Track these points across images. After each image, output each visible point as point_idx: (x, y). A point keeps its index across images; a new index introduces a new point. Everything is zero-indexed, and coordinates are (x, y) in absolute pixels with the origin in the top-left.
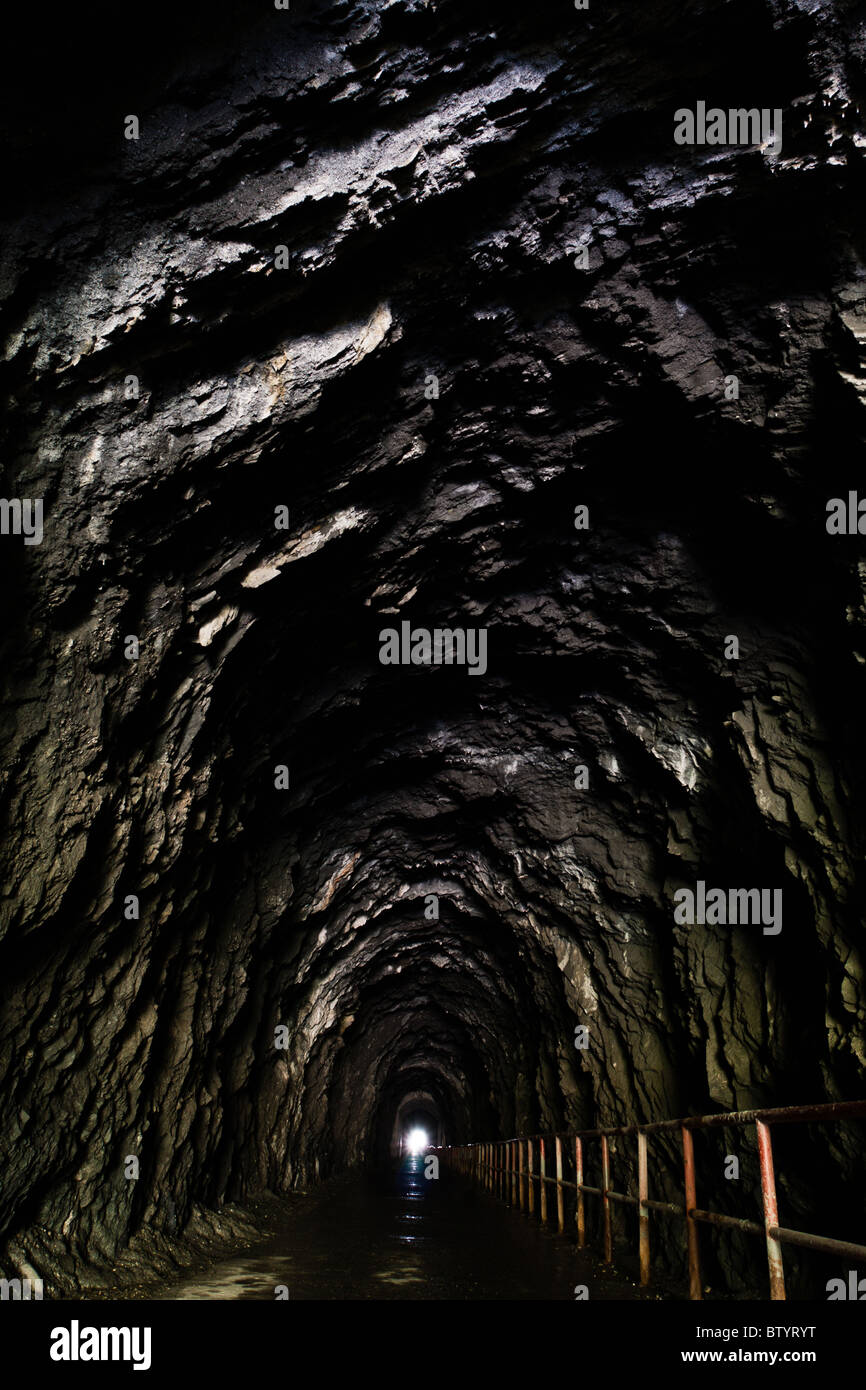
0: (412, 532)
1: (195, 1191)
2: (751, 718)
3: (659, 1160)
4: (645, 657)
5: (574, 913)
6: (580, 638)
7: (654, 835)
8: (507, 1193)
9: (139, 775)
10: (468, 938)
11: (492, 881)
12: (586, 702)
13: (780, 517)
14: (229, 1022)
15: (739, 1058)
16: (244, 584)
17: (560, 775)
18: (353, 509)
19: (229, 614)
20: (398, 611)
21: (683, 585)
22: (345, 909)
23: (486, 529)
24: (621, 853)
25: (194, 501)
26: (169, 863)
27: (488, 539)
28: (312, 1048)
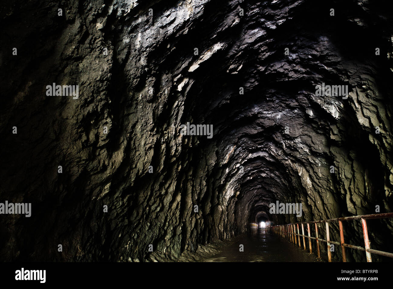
0: (238, 48)
1: (198, 241)
2: (355, 94)
3: (334, 229)
4: (319, 78)
5: (302, 159)
6: (296, 74)
7: (326, 133)
8: (289, 239)
9: (166, 131)
10: (271, 168)
11: (276, 151)
12: (301, 94)
13: (361, 25)
14: (202, 196)
15: (357, 200)
16: (189, 71)
17: (294, 117)
18: (219, 43)
19: (186, 80)
20: (237, 73)
21: (329, 53)
22: (233, 162)
23: (262, 43)
24: (316, 140)
25: (170, 48)
26: (178, 154)
27: (263, 46)
28: (228, 201)
